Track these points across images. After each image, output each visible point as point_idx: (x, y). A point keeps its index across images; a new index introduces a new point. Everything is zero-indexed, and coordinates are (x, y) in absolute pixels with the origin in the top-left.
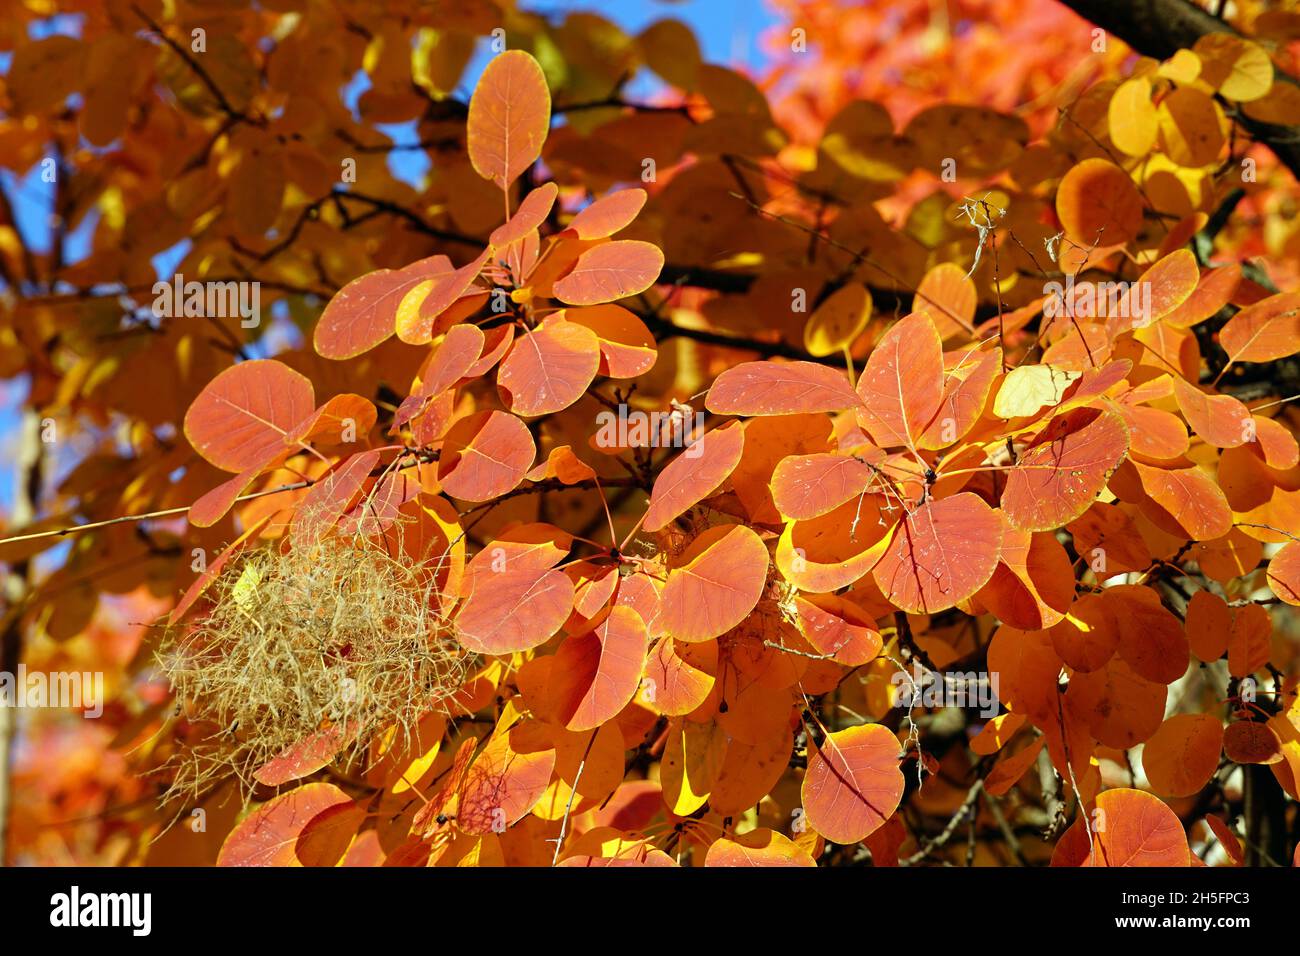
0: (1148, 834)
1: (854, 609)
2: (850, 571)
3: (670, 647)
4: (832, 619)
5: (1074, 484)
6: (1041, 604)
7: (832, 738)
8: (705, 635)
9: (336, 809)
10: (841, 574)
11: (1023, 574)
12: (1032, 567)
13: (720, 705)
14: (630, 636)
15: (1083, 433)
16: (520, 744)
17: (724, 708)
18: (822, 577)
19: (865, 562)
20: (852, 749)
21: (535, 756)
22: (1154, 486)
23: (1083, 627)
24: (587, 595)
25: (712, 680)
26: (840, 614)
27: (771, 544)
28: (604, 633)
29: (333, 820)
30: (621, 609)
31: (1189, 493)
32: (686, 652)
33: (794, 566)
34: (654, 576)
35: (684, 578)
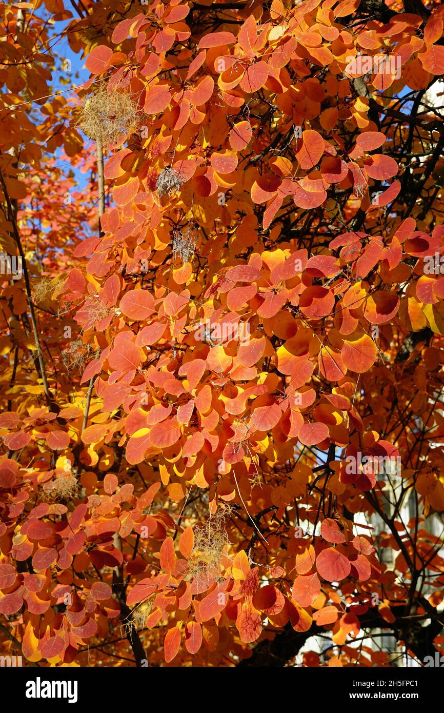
0: (315, 140)
1: (237, 93)
2: (234, 84)
3: (195, 107)
4: (231, 96)
5: (285, 57)
6: (283, 87)
7: (236, 126)
8: (202, 103)
9: (129, 154)
10: (232, 85)
11: (278, 79)
12: (281, 78)
13: (208, 121)
14: (186, 105)
15: (288, 43)
16: (164, 135)
17: (210, 121)
18: (228, 86)
19: (237, 82)
20: (240, 127)
21: (168, 137)
22: (313, 53)
23: (298, 90)
24: (177, 96)
25: (205, 115)
26: (233, 95)
27: (216, 81)
28: (181, 106)
29: (128, 157)
30: (184, 99)
31: (322, 54)
32: (199, 108)
33: (221, 84)
34: (192, 90)
35: (197, 90)
